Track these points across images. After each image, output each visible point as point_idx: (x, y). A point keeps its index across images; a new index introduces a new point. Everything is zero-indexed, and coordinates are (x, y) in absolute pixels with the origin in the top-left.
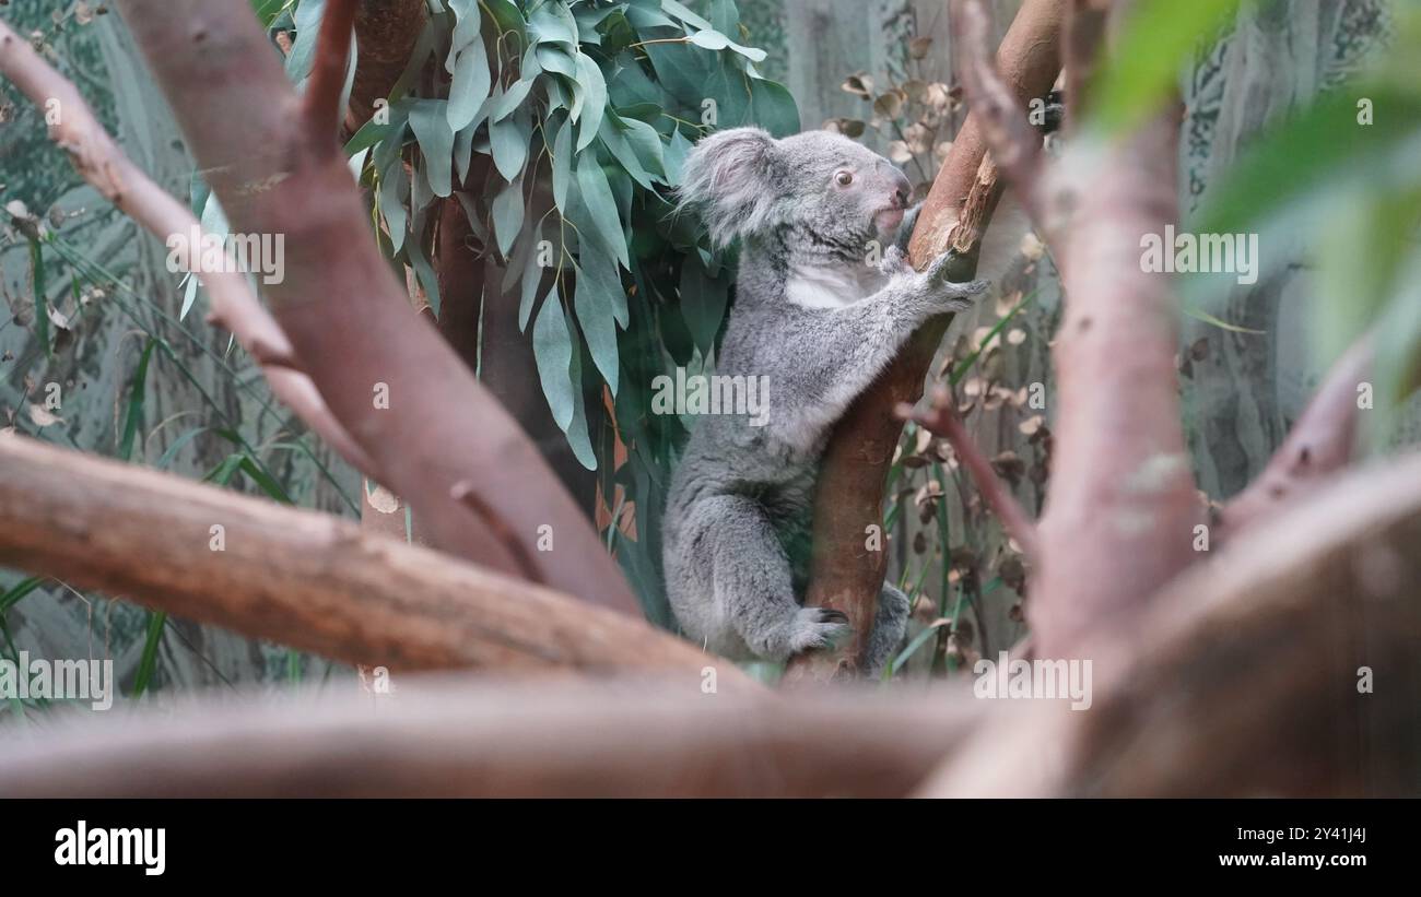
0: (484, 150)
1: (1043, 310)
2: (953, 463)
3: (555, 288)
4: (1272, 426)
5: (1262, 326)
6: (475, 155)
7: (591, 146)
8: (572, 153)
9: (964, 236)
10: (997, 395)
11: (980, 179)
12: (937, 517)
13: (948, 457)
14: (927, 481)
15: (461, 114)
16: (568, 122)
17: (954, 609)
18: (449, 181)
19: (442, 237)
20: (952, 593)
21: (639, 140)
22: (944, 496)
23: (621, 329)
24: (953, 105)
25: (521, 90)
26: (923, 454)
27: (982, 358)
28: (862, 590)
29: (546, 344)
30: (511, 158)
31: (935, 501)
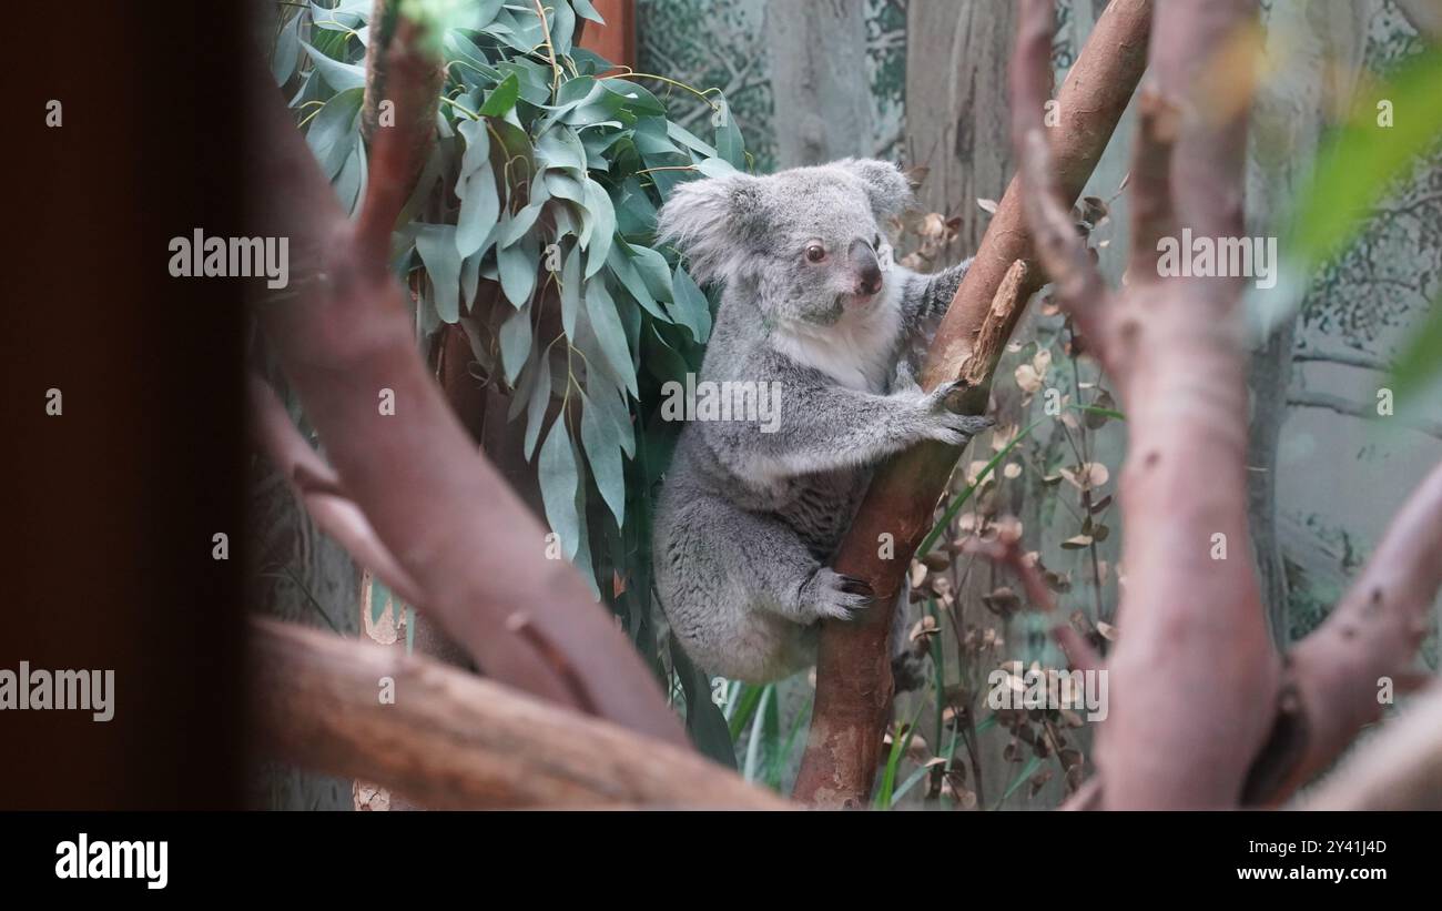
0: (492, 276)
1: (1037, 444)
2: (948, 599)
3: (561, 419)
4: (1270, 567)
5: (1261, 463)
6: (482, 280)
7: (599, 273)
8: (581, 282)
9: (976, 368)
10: (991, 529)
11: (994, 311)
12: (931, 654)
13: (943, 592)
14: (923, 616)
15: (469, 241)
16: (576, 249)
17: (948, 747)
18: (456, 307)
19: (447, 363)
20: (945, 731)
21: (648, 268)
22: (939, 632)
23: (628, 459)
24: (950, 236)
25: (529, 215)
26: (919, 588)
27: (977, 492)
28: (868, 727)
29: (552, 473)
30: (519, 285)
31: (930, 637)
